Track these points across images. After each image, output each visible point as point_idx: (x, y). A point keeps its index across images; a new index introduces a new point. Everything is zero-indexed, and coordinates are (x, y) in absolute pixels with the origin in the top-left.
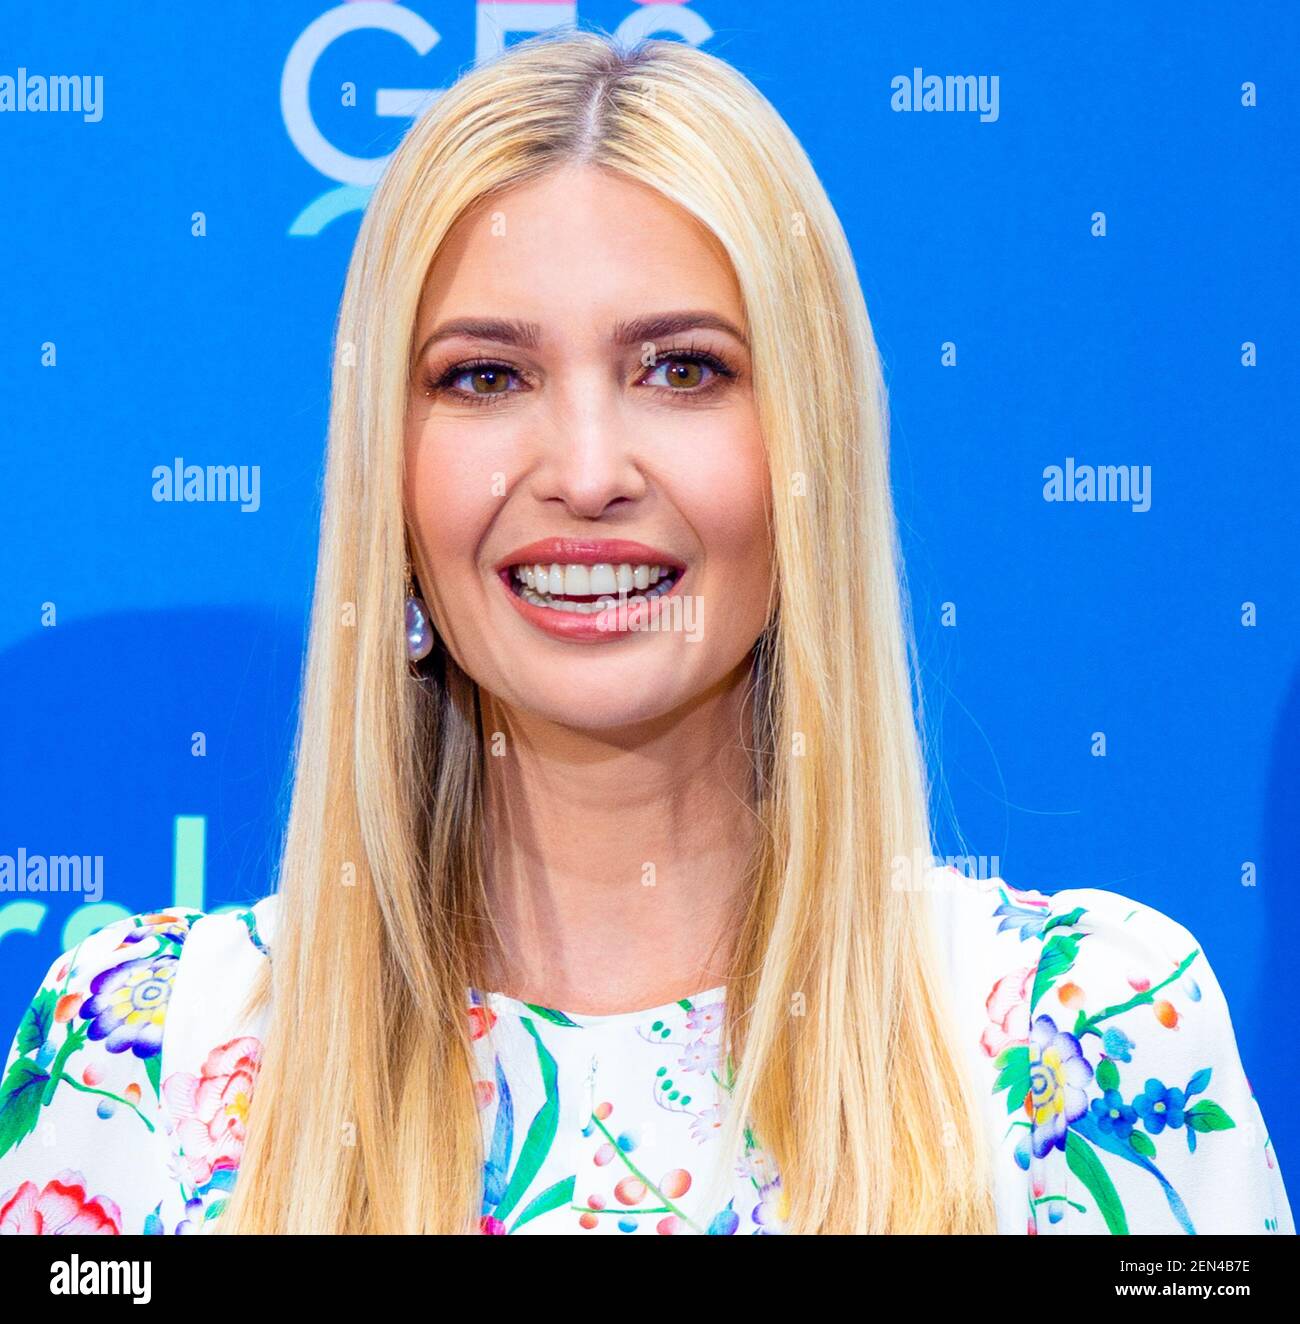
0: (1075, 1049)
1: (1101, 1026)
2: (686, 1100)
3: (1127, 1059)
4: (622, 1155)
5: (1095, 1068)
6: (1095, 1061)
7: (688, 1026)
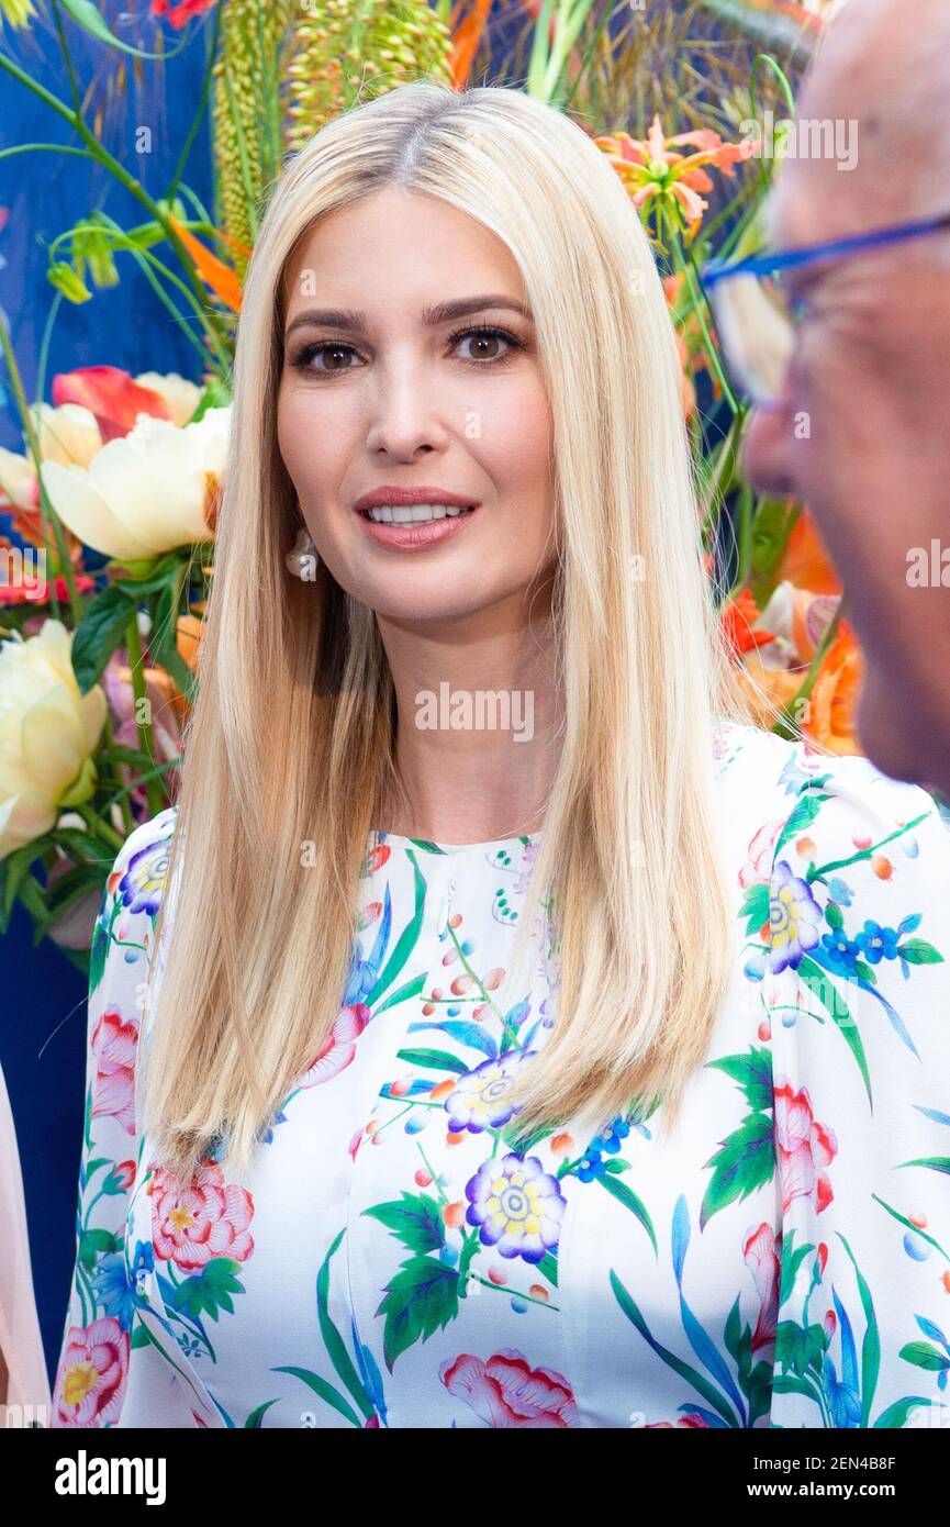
0: (806, 893)
1: (827, 876)
2: (514, 916)
3: (848, 904)
4: (462, 959)
5: (824, 909)
6: (824, 905)
7: (524, 858)
